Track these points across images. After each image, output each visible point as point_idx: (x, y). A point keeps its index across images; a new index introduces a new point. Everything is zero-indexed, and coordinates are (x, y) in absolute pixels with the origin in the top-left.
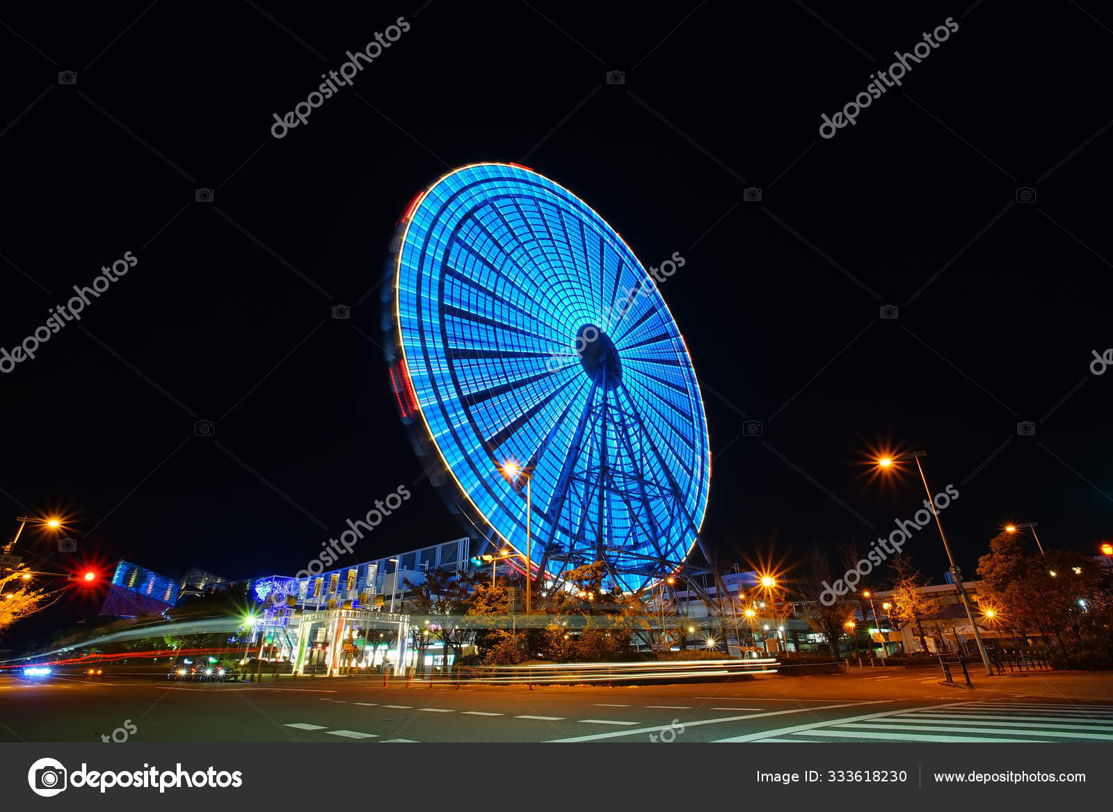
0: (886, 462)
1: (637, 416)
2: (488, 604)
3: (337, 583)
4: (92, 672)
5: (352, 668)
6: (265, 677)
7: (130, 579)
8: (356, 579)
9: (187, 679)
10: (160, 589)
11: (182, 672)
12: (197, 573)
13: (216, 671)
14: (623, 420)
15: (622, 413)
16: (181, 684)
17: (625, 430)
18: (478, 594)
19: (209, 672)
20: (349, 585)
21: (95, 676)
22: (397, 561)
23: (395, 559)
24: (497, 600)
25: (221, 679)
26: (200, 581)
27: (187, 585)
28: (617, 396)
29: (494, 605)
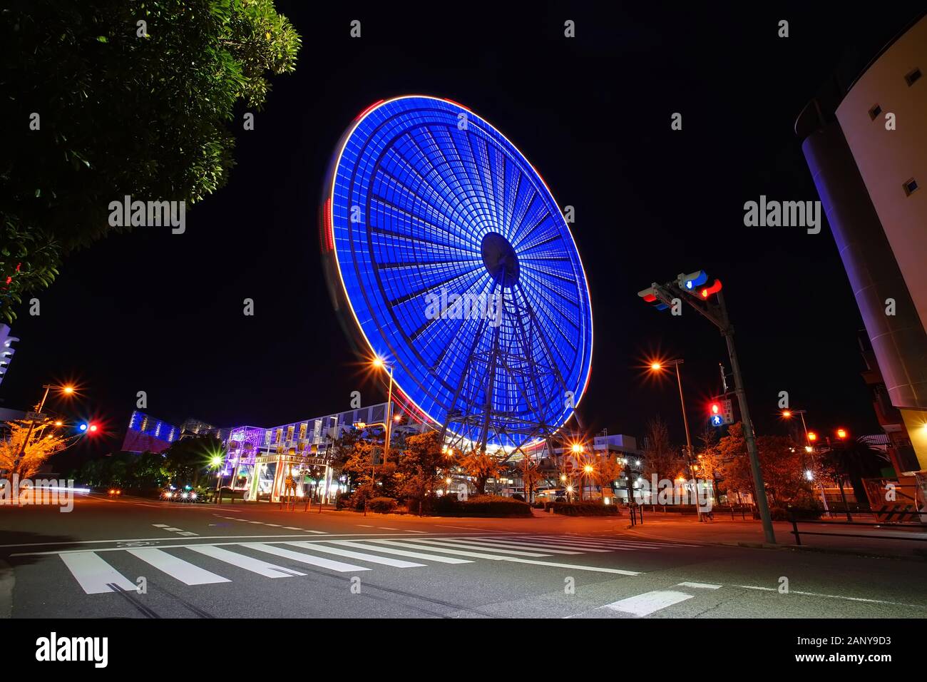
0: (656, 366)
1: (529, 309)
2: (361, 458)
3: (293, 433)
4: (112, 492)
5: (291, 497)
6: (224, 501)
7: (142, 425)
8: (306, 431)
9: (172, 500)
10: (165, 433)
11: (169, 495)
12: (193, 421)
13: (190, 495)
14: (518, 312)
15: (516, 306)
16: (168, 503)
17: (519, 320)
18: (356, 450)
19: (185, 496)
20: (301, 435)
21: (115, 495)
22: (336, 418)
23: (335, 416)
24: (367, 454)
25: (193, 501)
26: (195, 428)
27: (186, 430)
28: (513, 293)
29: (365, 458)
